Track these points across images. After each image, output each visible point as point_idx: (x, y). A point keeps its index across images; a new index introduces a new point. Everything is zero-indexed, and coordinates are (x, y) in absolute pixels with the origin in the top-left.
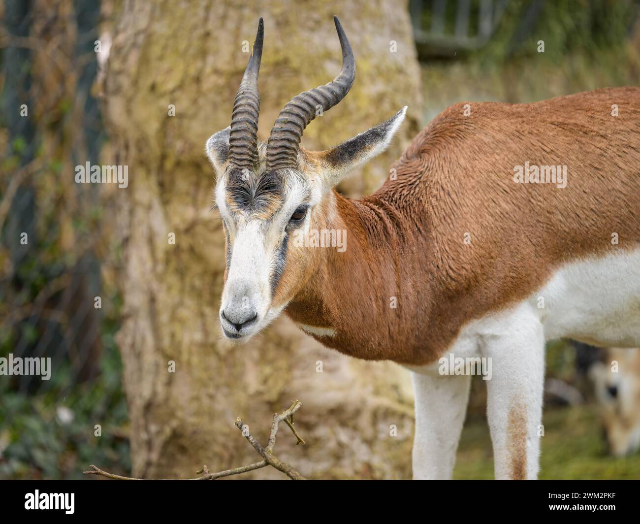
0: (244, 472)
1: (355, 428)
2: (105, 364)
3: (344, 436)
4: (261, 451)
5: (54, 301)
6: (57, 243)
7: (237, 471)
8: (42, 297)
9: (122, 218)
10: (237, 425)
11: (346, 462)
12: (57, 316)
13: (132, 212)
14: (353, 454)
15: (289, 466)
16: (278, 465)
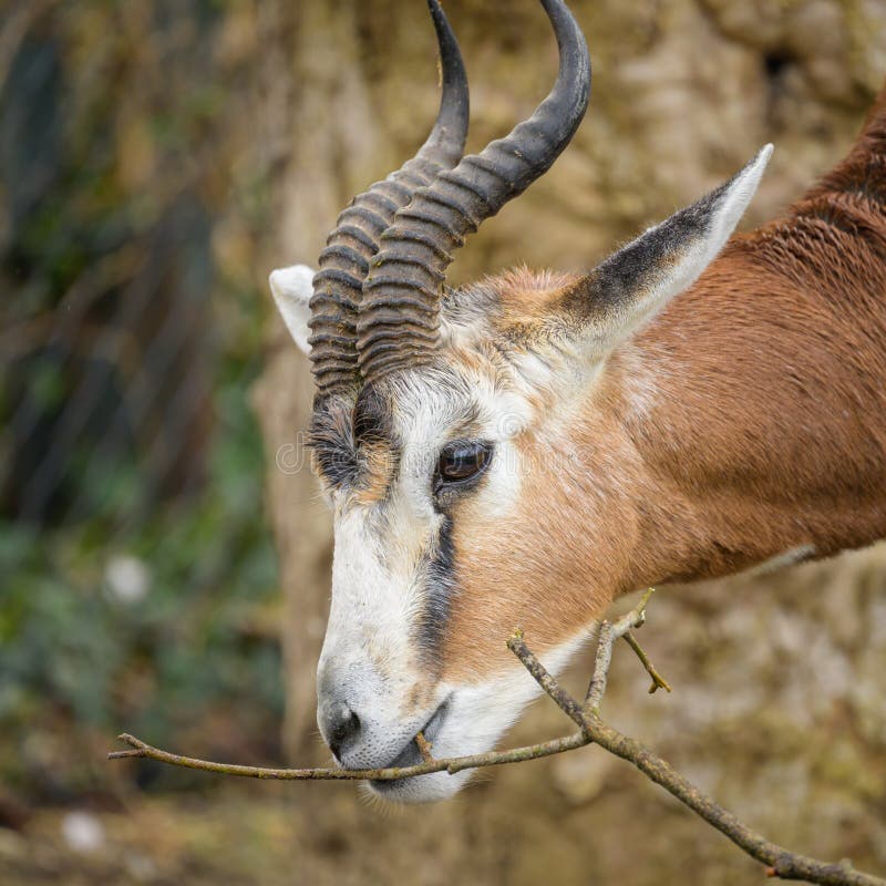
0: (531, 758)
1: (817, 616)
2: (222, 460)
3: (789, 633)
4: (572, 711)
5: (104, 308)
6: (111, 171)
7: (515, 757)
8: (75, 299)
9: (272, 113)
10: (513, 648)
11: (795, 696)
12: (112, 346)
13: (294, 99)
14: (809, 676)
15: (643, 746)
16: (615, 744)
